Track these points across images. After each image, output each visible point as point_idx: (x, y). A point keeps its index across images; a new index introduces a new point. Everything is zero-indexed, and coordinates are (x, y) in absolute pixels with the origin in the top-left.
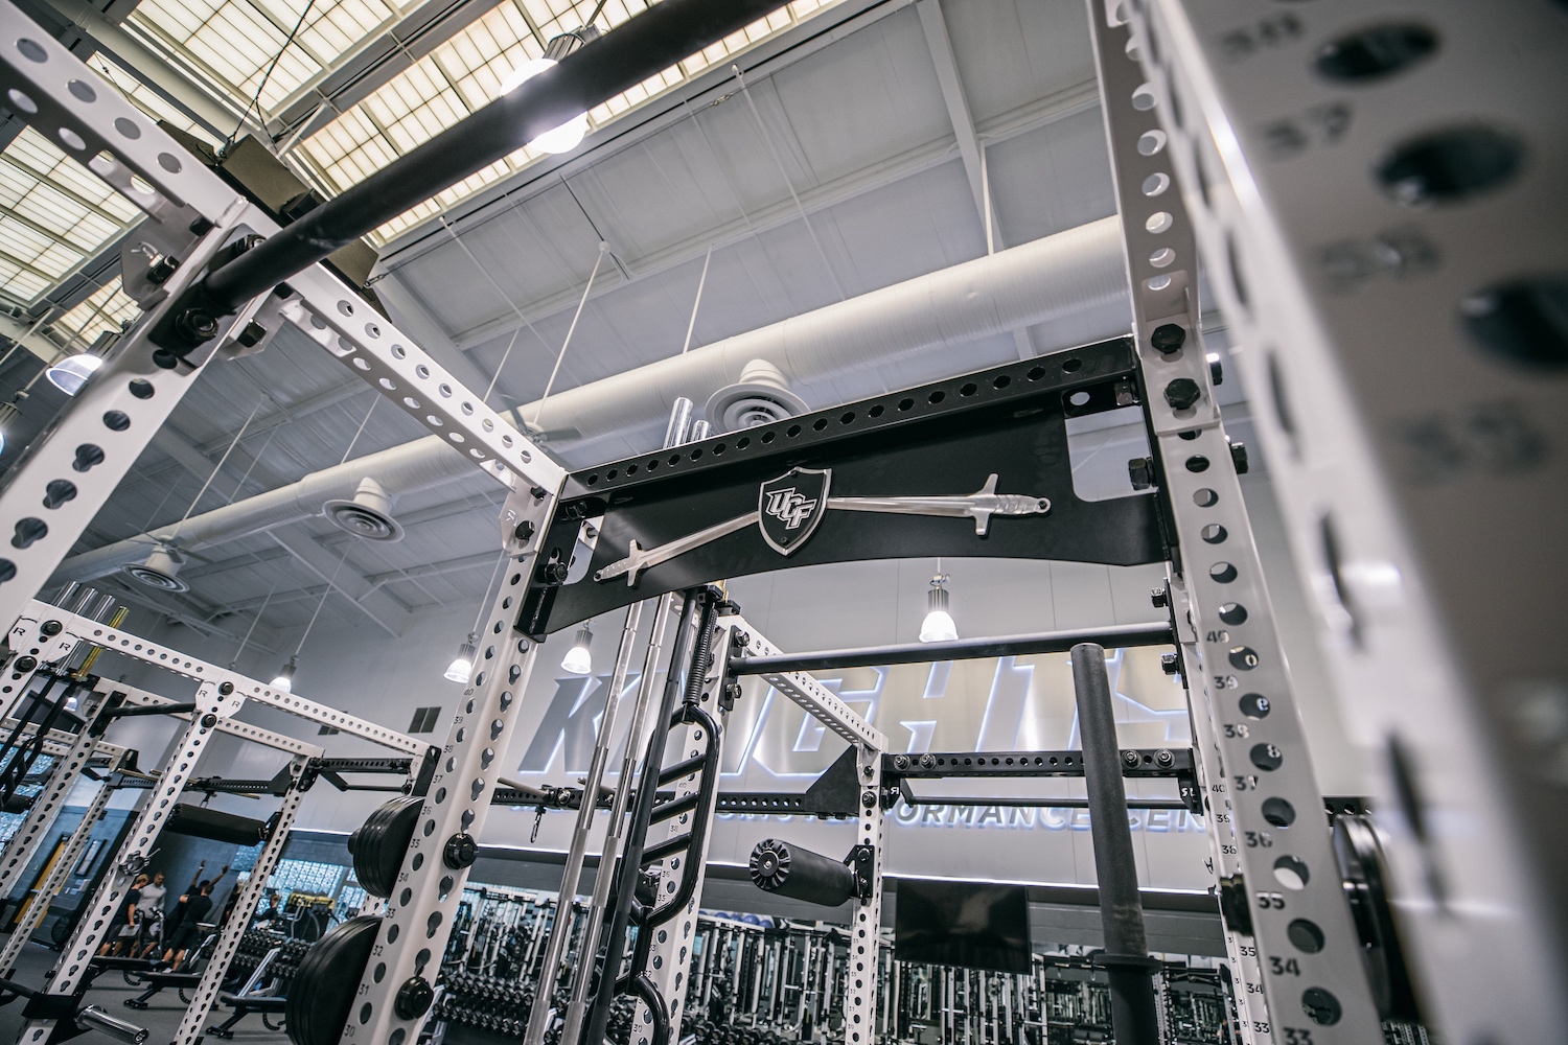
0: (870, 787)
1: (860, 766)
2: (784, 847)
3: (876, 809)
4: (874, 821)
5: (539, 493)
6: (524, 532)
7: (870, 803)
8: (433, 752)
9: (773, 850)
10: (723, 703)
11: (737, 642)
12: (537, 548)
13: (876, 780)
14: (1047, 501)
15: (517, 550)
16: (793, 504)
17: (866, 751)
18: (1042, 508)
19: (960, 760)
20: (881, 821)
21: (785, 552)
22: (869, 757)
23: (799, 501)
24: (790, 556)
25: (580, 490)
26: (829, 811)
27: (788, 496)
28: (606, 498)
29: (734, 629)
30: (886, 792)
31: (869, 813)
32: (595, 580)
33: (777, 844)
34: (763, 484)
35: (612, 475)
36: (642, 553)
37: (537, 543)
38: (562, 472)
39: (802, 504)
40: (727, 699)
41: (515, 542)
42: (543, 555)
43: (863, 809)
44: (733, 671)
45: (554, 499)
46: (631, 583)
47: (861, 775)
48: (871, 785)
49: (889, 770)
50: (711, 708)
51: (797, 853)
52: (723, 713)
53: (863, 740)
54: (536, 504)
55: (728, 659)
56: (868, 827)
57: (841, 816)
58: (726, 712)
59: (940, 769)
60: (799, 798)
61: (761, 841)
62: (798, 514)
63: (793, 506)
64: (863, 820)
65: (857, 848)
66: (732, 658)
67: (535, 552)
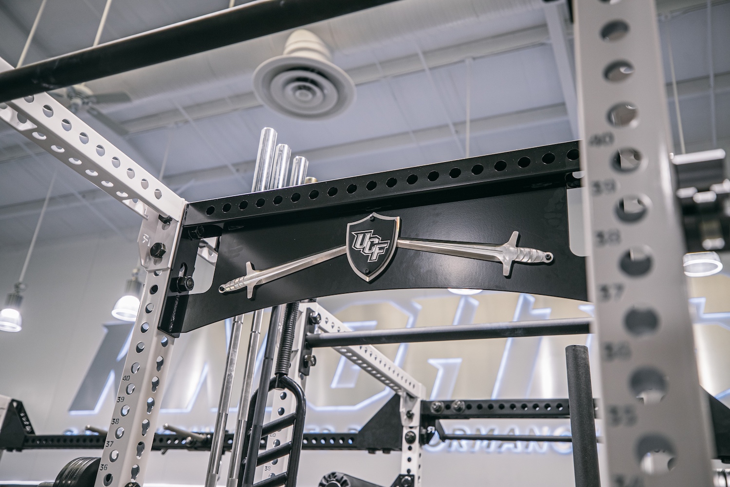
0: (411, 428)
1: (403, 410)
2: (345, 478)
3: (416, 445)
4: (414, 455)
5: (166, 221)
6: (157, 252)
7: (411, 440)
8: (15, 404)
9: (337, 480)
10: (302, 370)
11: (312, 321)
12: (169, 266)
13: (416, 421)
14: (551, 254)
15: (152, 266)
16: (372, 242)
17: (408, 398)
18: (547, 259)
19: (485, 406)
20: (420, 455)
21: (367, 279)
22: (410, 403)
23: (376, 241)
24: (371, 282)
25: (201, 218)
26: (378, 447)
27: (368, 236)
28: (222, 225)
29: (309, 310)
30: (424, 431)
31: (410, 449)
32: (220, 291)
33: (339, 476)
34: (349, 225)
35: (227, 208)
36: (257, 273)
37: (168, 261)
38: (183, 202)
39: (379, 244)
40: (305, 365)
41: (150, 259)
42: (174, 270)
43: (405, 445)
44: (310, 344)
45: (179, 224)
46: (250, 296)
47: (404, 417)
48: (412, 426)
49: (427, 413)
50: (294, 375)
51: (355, 482)
52: (302, 379)
53: (405, 390)
54: (163, 228)
55: (305, 335)
56: (409, 460)
57: (387, 450)
58: (304, 377)
59: (468, 412)
60: (352, 437)
61: (327, 473)
62: (376, 251)
63: (372, 245)
64: (405, 454)
65: (401, 477)
66: (308, 334)
67: (168, 268)
